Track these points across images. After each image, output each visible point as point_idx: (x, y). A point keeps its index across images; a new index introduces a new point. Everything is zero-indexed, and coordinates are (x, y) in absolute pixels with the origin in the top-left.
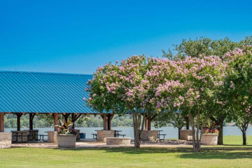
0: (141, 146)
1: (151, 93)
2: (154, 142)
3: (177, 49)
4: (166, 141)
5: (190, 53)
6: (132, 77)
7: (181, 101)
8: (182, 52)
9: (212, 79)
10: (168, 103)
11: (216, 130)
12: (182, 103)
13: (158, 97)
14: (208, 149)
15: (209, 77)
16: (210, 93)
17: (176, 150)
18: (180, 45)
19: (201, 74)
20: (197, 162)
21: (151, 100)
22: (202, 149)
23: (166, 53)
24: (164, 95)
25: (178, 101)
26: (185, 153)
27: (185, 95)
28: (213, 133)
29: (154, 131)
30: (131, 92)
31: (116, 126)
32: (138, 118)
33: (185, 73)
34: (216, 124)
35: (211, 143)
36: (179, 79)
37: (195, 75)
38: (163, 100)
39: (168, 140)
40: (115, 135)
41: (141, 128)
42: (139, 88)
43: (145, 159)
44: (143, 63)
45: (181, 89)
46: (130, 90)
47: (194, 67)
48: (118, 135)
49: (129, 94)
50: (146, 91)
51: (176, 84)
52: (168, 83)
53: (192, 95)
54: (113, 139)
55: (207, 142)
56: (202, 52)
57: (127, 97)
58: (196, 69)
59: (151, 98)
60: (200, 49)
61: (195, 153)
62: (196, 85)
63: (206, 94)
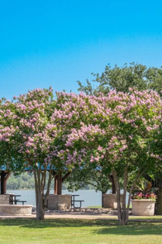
0: (46, 216)
1: (60, 143)
2: (66, 212)
3: (97, 80)
4: (84, 210)
5: (116, 85)
6: (35, 122)
7: (101, 154)
8: (106, 83)
9: (145, 123)
10: (82, 158)
11: (152, 195)
12: (103, 156)
13: (69, 148)
14: (139, 221)
15: (141, 120)
16: (142, 143)
17: (95, 222)
18: (103, 74)
19: (130, 116)
20: (121, 239)
21: (59, 153)
22: (130, 221)
23: (83, 85)
24: (78, 145)
25: (97, 153)
26: (107, 227)
27: (106, 145)
28: (148, 198)
29: (66, 196)
30: (31, 141)
31: (17, 189)
32: (41, 177)
33: (107, 114)
34: (153, 186)
35: (146, 212)
36: (99, 123)
37: (121, 117)
38: (75, 153)
39: (86, 209)
40: (11, 202)
41: (45, 192)
42: (43, 136)
43: (48, 235)
44: (50, 99)
45: (101, 136)
46: (30, 138)
47: (120, 106)
48: (16, 201)
49: (29, 144)
50: (52, 140)
51: (95, 130)
52: (85, 128)
53: (115, 145)
54: (7, 207)
55: (140, 211)
56: (134, 84)
57: (26, 148)
58: (123, 108)
59: (59, 151)
60: (130, 80)
61: (119, 227)
62: (123, 132)
63: (137, 145)
